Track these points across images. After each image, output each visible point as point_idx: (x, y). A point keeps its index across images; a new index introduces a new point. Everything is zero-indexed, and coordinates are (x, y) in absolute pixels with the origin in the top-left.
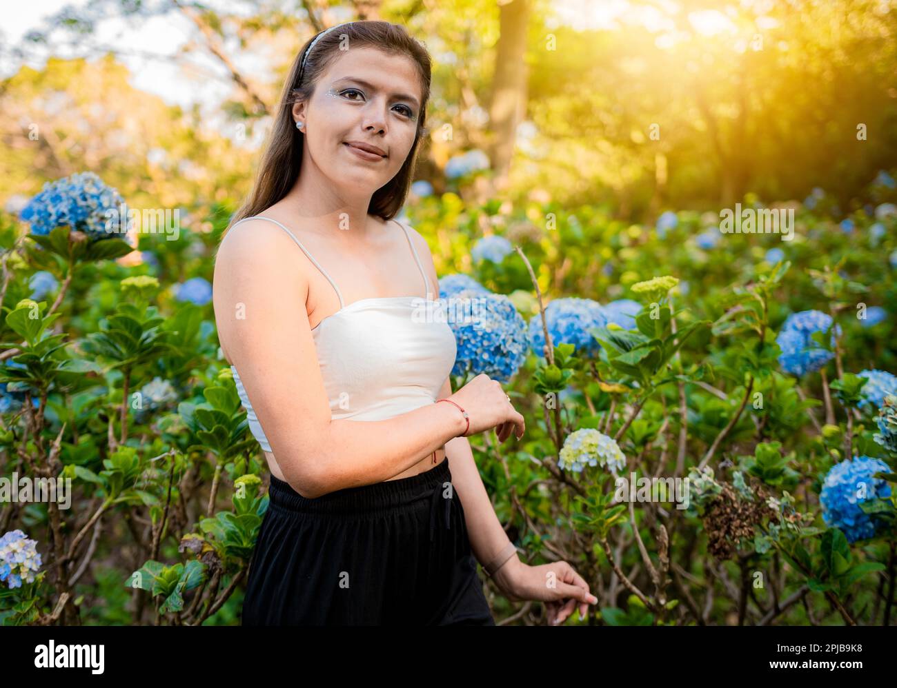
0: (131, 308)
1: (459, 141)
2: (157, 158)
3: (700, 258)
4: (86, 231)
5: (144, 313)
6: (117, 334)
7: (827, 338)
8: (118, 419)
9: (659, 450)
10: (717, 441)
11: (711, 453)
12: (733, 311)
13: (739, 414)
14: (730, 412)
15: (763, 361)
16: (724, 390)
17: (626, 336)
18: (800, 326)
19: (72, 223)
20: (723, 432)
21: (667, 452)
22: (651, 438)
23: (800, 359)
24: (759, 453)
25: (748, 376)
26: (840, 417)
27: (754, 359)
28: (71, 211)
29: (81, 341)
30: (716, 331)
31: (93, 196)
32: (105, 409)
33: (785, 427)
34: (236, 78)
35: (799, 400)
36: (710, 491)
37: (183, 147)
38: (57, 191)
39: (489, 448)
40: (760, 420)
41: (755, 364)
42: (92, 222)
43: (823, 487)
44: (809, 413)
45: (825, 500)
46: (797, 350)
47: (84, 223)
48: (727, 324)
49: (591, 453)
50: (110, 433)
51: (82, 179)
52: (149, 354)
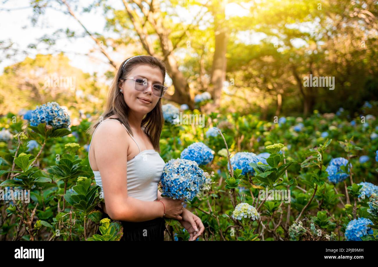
0: (68, 156)
1: (200, 88)
2: (79, 94)
3: (295, 135)
4: (52, 125)
5: (73, 158)
6: (63, 166)
7: (346, 168)
8: (62, 200)
9: (279, 214)
10: (303, 210)
11: (300, 215)
12: (309, 158)
13: (312, 200)
14: (308, 199)
15: (321, 178)
16: (306, 189)
17: (263, 166)
18: (335, 163)
19: (47, 122)
20: (305, 206)
21: (283, 214)
22: (276, 209)
23: (336, 177)
24: (318, 215)
25: (315, 184)
26: (352, 200)
27: (318, 178)
28: (46, 117)
29: (48, 168)
30: (302, 166)
31: (55, 111)
32: (56, 196)
33: (330, 205)
34: (111, 63)
35: (336, 193)
36: (301, 231)
37: (89, 90)
38: (41, 109)
39: (211, 213)
40: (320, 202)
41: (318, 180)
42: (55, 122)
43: (346, 230)
44: (340, 199)
45: (347, 235)
46: (334, 173)
47: (52, 122)
48: (307, 163)
49: (245, 212)
50: (58, 206)
51: (51, 104)
52: (75, 174)
